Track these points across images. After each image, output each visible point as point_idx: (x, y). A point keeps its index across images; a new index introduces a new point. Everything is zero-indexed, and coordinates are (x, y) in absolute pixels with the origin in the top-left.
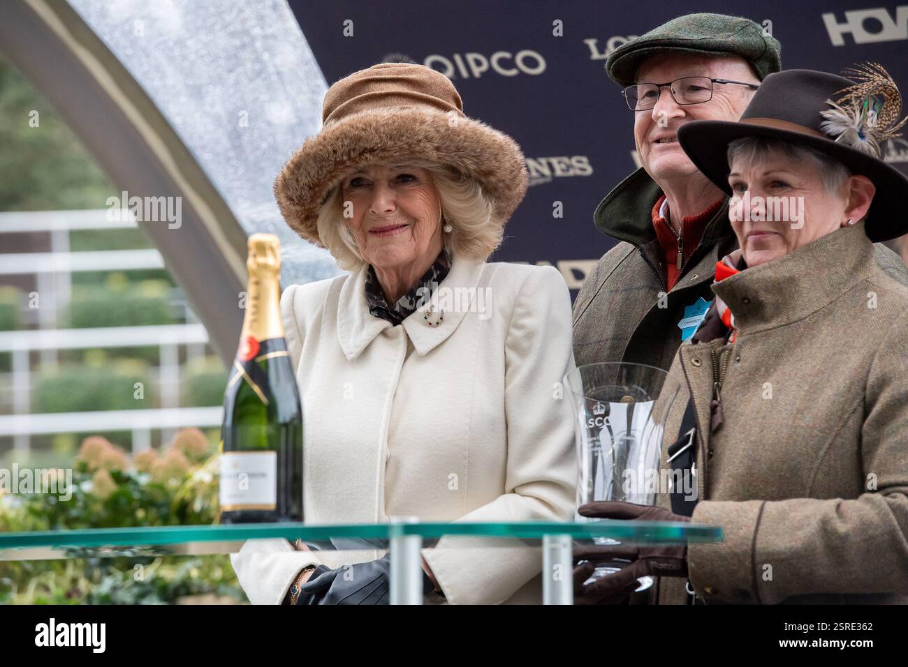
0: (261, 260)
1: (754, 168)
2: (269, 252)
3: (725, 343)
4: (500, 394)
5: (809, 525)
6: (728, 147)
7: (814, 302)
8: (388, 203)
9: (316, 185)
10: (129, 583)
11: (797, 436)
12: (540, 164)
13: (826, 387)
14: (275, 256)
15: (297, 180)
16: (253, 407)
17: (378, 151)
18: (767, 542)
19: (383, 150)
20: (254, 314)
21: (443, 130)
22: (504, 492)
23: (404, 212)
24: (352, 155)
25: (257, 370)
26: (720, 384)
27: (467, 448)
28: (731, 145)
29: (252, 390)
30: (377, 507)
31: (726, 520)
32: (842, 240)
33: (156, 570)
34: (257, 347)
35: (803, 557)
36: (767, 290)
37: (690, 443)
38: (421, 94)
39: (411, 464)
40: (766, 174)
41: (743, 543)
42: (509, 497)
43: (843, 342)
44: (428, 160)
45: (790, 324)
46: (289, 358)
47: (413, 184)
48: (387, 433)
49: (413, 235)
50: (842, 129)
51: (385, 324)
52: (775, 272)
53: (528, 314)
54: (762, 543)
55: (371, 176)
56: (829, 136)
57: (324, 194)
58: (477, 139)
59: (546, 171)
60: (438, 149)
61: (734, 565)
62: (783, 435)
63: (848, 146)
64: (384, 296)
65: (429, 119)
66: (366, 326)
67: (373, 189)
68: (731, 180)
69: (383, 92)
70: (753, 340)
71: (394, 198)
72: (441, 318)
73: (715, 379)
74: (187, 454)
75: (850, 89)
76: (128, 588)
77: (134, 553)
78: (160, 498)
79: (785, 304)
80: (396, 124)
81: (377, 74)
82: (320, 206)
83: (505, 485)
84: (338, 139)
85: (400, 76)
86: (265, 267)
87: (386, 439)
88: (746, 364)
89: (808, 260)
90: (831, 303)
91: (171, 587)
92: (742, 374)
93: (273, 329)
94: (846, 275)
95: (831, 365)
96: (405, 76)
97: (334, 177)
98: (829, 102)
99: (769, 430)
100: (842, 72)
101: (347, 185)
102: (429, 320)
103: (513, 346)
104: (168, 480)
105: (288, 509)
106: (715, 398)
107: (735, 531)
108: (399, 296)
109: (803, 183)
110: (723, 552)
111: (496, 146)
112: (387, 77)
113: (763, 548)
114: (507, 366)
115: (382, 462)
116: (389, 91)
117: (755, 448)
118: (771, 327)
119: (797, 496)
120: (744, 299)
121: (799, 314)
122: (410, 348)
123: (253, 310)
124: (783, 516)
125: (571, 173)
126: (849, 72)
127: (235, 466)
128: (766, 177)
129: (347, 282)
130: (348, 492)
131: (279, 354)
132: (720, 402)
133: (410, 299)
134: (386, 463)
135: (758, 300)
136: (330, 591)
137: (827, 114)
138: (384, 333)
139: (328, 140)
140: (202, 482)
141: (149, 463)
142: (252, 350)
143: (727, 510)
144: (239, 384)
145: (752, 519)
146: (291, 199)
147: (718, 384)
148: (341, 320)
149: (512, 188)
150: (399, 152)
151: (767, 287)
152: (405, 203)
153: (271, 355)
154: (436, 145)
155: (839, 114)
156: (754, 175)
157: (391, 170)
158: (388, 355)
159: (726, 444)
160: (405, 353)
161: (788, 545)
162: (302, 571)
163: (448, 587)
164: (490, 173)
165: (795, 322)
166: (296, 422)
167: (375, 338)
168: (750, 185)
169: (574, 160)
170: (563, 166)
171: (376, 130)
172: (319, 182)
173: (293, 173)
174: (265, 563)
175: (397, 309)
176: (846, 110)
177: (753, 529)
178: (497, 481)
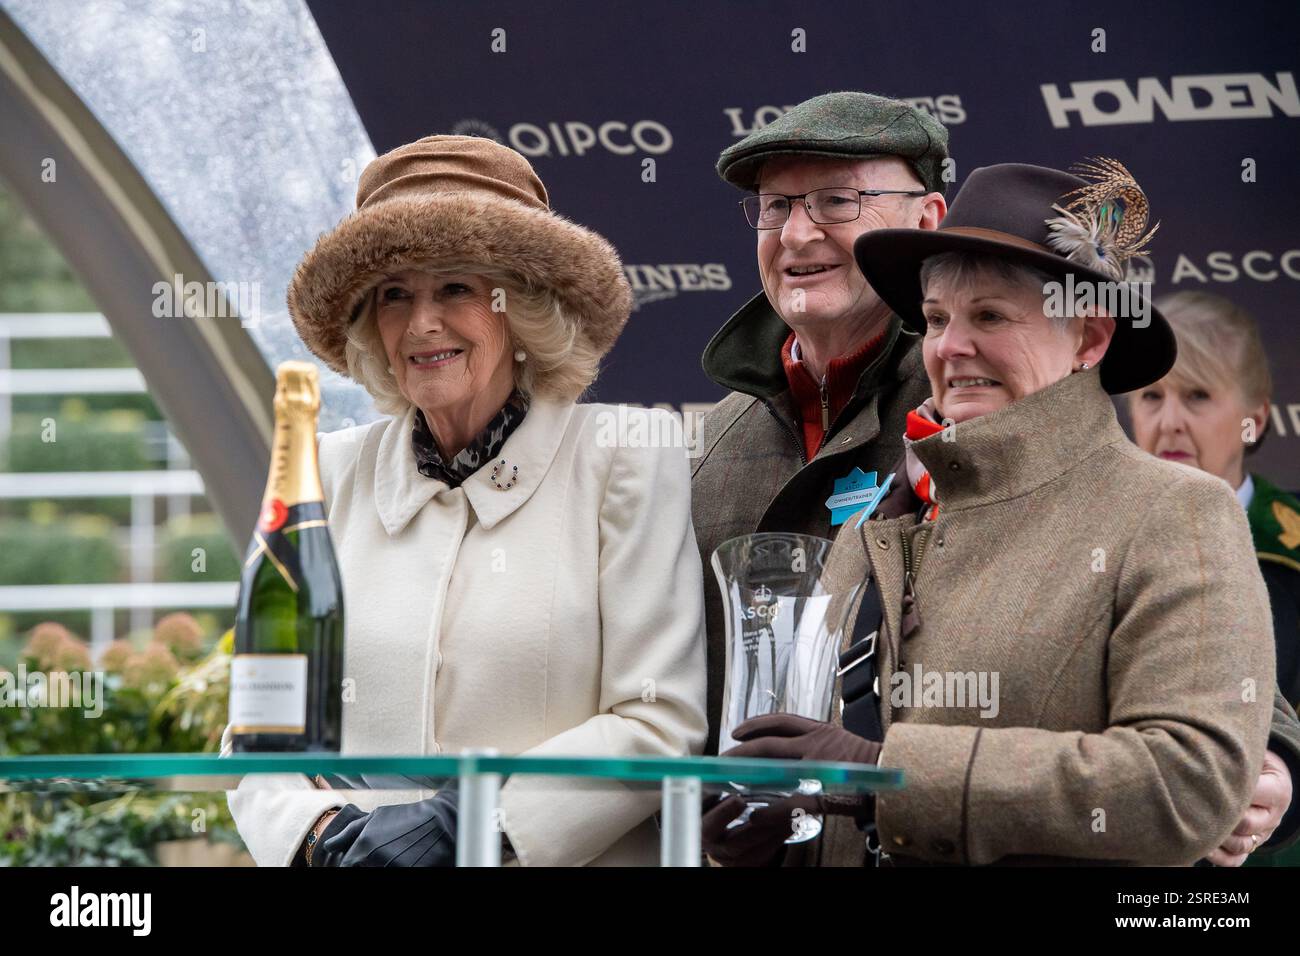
0: (293, 396)
1: (958, 294)
2: (304, 386)
3: (919, 520)
4: (592, 581)
5: (1041, 761)
6: (922, 265)
7: (1043, 471)
8: (432, 322)
9: (334, 297)
10: (92, 821)
11: (1026, 647)
12: (662, 273)
13: (1063, 584)
14: (312, 392)
15: (311, 291)
16: (278, 594)
17: (410, 251)
18: (984, 778)
19: (417, 249)
20: (281, 468)
21: (499, 224)
22: (597, 712)
23: (454, 333)
24: (378, 256)
25: (284, 545)
26: (913, 574)
27: (546, 653)
28: (926, 262)
29: (276, 571)
30: (424, 731)
31: (931, 746)
32: (1077, 389)
33: (130, 805)
34: (284, 514)
35: (1031, 801)
36: (984, 453)
37: (872, 652)
38: (482, 177)
39: (470, 674)
40: (976, 301)
41: (952, 777)
42: (605, 721)
43: (1084, 526)
44: (480, 264)
45: (1012, 499)
46: (326, 529)
47: (466, 296)
48: (438, 633)
49: (468, 365)
50: (1076, 243)
51: (439, 486)
52: (995, 430)
53: (630, 474)
54: (978, 778)
55: (410, 285)
56: (1059, 252)
57: (349, 308)
58: (548, 236)
59: (670, 283)
60: (492, 248)
61: (939, 806)
62: (1006, 645)
63: (1084, 266)
64: (438, 448)
65: (480, 208)
66: (413, 488)
67: (412, 303)
68: (926, 308)
69: (429, 173)
70: (962, 518)
71: (440, 316)
72: (514, 479)
73: (905, 567)
74: (174, 651)
75: (1083, 190)
76: (90, 828)
77: (100, 784)
78: (135, 709)
79: (1007, 472)
80: (435, 214)
81: (424, 149)
82: (346, 325)
83: (599, 702)
84: (358, 234)
85: (454, 153)
86: (299, 405)
87: (437, 642)
88: (952, 550)
89: (1037, 414)
90: (1064, 474)
91: (148, 830)
92: (946, 562)
93: (307, 492)
94: (1083, 435)
95: (1069, 556)
96: (461, 153)
97: (358, 285)
98: (1055, 206)
99: (987, 638)
100: (1070, 168)
101: (381, 297)
102: (499, 480)
103: (611, 517)
104: (147, 685)
105: (320, 733)
106: (907, 591)
107: (943, 760)
108: (457, 449)
109: (1024, 314)
110: (924, 787)
111: (574, 246)
112: (435, 153)
113: (980, 785)
114: (601, 543)
115: (431, 671)
116: (438, 172)
117: (967, 660)
118: (987, 502)
119: (1023, 725)
120: (954, 463)
121: (1024, 486)
122: (472, 519)
123: (281, 463)
124: (1006, 748)
125: (703, 286)
126: (1081, 169)
127: (251, 673)
128: (974, 306)
129: (389, 429)
130: (384, 710)
131: (314, 524)
132: (915, 598)
133: (472, 453)
134: (437, 673)
135: (971, 467)
136: (362, 835)
137: (1055, 223)
138: (437, 498)
139: (347, 235)
140: (192, 691)
141: (122, 661)
142: (278, 518)
143: (933, 733)
144: (260, 560)
145: (967, 747)
146: (306, 316)
147: (911, 575)
148: (379, 480)
149: (605, 303)
150: (440, 252)
151: (983, 448)
152: (455, 321)
153: (303, 525)
154: (489, 243)
155: (1071, 225)
156: (960, 302)
157: (436, 277)
158: (442, 528)
159: (925, 654)
160: (465, 525)
161: (1013, 784)
162: (326, 814)
163: (518, 838)
164: (568, 283)
165: (1019, 496)
166: (335, 616)
167: (426, 505)
168: (953, 317)
169: (707, 269)
170: (692, 277)
171: (409, 223)
172: (338, 292)
173: (305, 281)
174: (275, 801)
175: (455, 466)
176: (1080, 218)
177: (967, 759)
178: (586, 698)
